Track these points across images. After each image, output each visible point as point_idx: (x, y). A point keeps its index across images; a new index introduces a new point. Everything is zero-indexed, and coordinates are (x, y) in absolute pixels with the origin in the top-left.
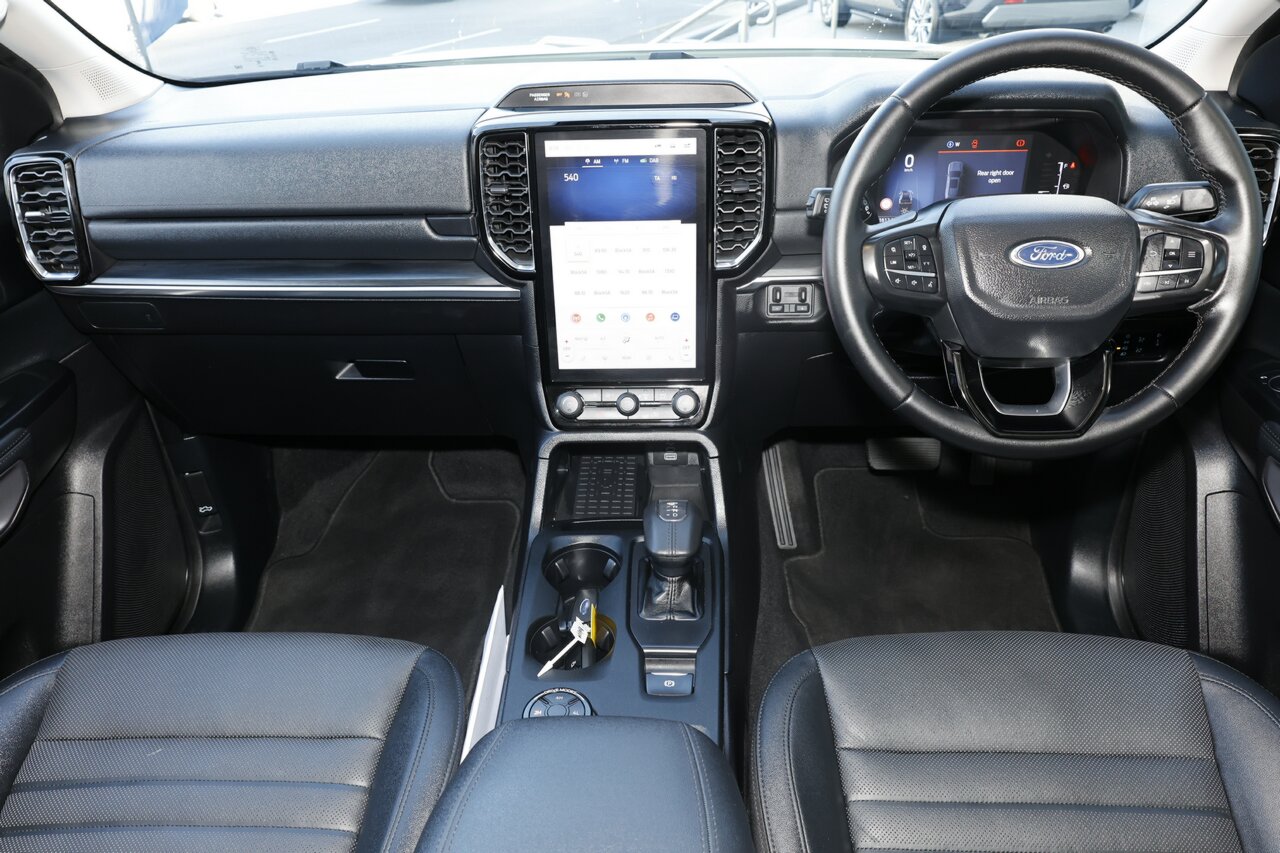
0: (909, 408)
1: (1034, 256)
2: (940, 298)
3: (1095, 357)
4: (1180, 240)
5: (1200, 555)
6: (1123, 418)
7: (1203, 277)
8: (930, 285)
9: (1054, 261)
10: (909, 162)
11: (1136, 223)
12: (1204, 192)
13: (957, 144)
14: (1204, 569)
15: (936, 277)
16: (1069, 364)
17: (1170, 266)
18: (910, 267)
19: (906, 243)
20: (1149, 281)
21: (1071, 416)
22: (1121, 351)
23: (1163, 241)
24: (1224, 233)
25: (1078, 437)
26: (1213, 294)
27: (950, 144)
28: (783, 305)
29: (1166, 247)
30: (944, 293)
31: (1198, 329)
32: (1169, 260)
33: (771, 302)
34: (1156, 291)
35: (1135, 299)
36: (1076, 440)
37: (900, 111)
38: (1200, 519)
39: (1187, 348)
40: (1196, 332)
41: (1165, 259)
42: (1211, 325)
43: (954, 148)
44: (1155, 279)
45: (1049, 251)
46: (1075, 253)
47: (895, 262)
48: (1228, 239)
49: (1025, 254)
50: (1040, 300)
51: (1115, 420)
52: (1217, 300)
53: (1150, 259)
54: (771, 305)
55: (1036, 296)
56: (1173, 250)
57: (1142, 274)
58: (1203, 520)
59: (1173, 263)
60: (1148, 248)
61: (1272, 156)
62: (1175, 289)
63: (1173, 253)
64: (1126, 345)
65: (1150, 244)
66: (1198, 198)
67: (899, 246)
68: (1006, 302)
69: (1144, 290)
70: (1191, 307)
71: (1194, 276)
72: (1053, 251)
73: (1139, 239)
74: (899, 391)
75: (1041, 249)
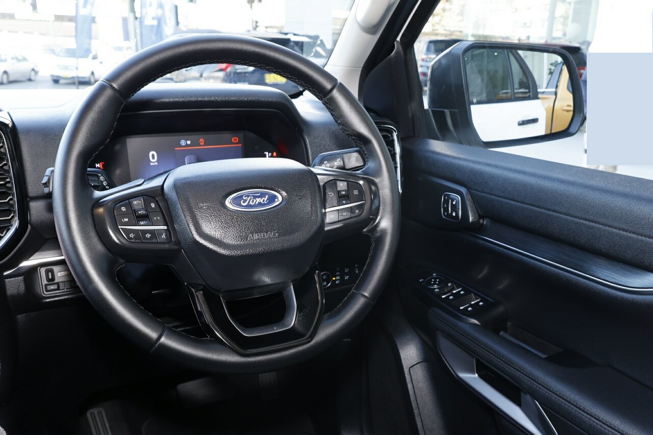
0: (164, 347)
1: (244, 202)
2: (175, 247)
3: (309, 277)
4: (346, 183)
5: (416, 411)
6: (339, 320)
7: (367, 207)
8: (164, 236)
9: (260, 204)
10: (153, 158)
11: (315, 175)
12: (355, 155)
13: (189, 142)
14: (420, 420)
15: (168, 230)
16: (292, 287)
17: (344, 202)
18: (142, 223)
19: (135, 203)
20: (333, 215)
21: (300, 328)
22: (336, 280)
23: (336, 185)
24: (374, 177)
25: (309, 342)
26: (376, 219)
27: (183, 143)
28: (58, 284)
29: (339, 189)
30: (178, 243)
31: (373, 245)
32: (342, 198)
33: (45, 282)
34: (339, 221)
35: (326, 229)
36: (308, 345)
37: (108, 93)
38: (410, 386)
39: (369, 260)
40: (372, 248)
41: (339, 197)
42: (380, 240)
43: (187, 145)
44: (336, 213)
45: (255, 197)
46: (275, 197)
47: (126, 220)
48: (377, 180)
49: (237, 201)
50: (256, 237)
51: (334, 323)
52: (379, 223)
53: (330, 199)
54: (46, 285)
55: (252, 233)
56: (343, 191)
57: (327, 210)
58: (411, 386)
59: (346, 200)
60: (327, 191)
61: (391, 138)
62: (351, 218)
63: (344, 193)
64: (338, 275)
65: (327, 187)
66: (353, 159)
67: (129, 206)
68: (229, 241)
69: (331, 222)
70: (365, 230)
71: (360, 207)
72: (258, 197)
73: (319, 186)
74: (151, 333)
75: (248, 196)
